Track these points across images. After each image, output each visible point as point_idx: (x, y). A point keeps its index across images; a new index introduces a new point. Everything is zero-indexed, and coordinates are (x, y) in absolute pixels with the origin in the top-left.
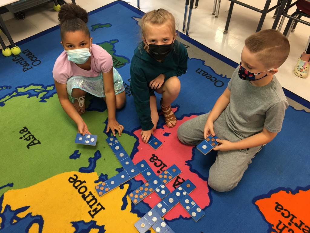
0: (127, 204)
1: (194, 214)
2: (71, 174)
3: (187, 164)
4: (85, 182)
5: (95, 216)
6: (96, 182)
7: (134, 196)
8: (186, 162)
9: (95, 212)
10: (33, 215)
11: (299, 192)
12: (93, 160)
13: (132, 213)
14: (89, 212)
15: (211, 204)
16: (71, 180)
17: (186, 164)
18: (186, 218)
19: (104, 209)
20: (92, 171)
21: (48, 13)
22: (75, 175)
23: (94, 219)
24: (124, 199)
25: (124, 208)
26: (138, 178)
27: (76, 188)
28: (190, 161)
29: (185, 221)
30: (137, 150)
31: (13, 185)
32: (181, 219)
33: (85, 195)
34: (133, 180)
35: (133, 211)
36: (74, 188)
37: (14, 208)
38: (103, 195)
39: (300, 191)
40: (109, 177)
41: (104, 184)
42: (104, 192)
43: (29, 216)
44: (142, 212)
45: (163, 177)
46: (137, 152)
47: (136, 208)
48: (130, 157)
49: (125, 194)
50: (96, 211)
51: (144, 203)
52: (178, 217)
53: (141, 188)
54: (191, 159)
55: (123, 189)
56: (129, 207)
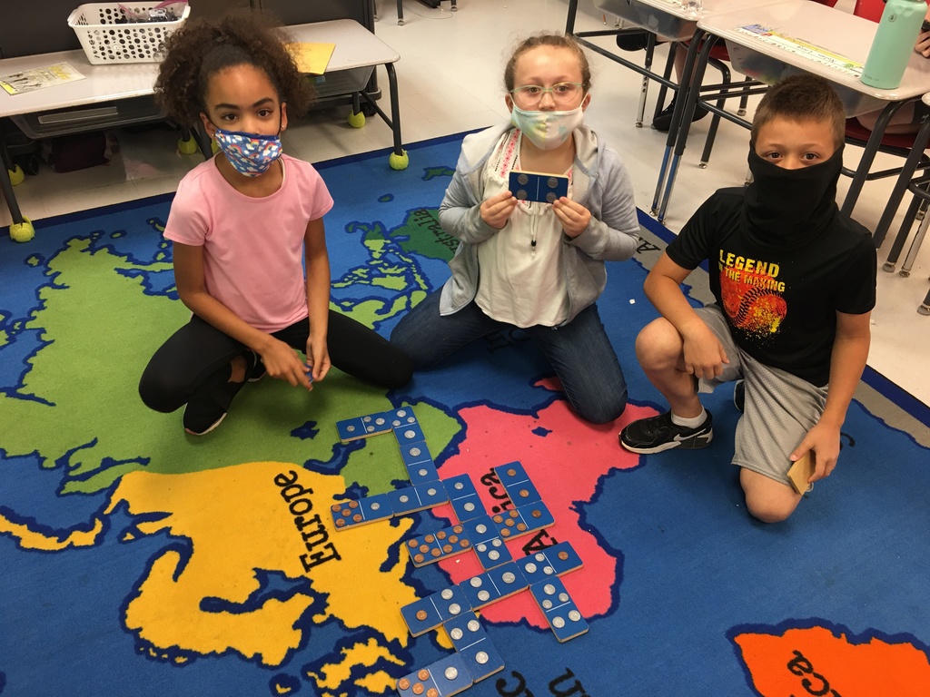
0: (398, 561)
1: (559, 622)
2: (285, 469)
3: (574, 507)
4: (311, 491)
5: (314, 569)
6: (337, 497)
7: (418, 547)
8: (574, 503)
9: (315, 560)
10: (173, 532)
11: (869, 643)
12: (343, 450)
13: (403, 584)
14: (303, 558)
15: (611, 611)
16: (281, 481)
17: (571, 508)
18: (536, 629)
19: (339, 558)
20: (336, 472)
21: (333, 128)
22: (292, 472)
23: (308, 575)
24: (394, 551)
25: (386, 567)
26: (442, 510)
27: (288, 499)
28: (585, 502)
29: (530, 633)
30: (457, 452)
31: (149, 462)
32: (524, 626)
33: (302, 519)
34: (427, 514)
35: (407, 579)
36: (283, 499)
37: (134, 510)
38: (345, 528)
39: (874, 640)
40: (370, 494)
41: (353, 504)
42: (350, 521)
43: (164, 534)
44: (428, 587)
45: (504, 522)
46: (456, 456)
47: (415, 575)
48: (435, 462)
49: (397, 539)
50: (319, 559)
51: (439, 570)
52: (517, 620)
53: (442, 535)
54: (588, 500)
55: (396, 526)
56: (400, 569)
